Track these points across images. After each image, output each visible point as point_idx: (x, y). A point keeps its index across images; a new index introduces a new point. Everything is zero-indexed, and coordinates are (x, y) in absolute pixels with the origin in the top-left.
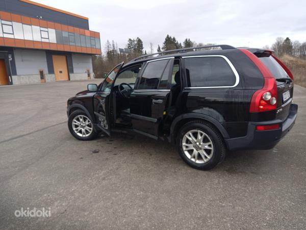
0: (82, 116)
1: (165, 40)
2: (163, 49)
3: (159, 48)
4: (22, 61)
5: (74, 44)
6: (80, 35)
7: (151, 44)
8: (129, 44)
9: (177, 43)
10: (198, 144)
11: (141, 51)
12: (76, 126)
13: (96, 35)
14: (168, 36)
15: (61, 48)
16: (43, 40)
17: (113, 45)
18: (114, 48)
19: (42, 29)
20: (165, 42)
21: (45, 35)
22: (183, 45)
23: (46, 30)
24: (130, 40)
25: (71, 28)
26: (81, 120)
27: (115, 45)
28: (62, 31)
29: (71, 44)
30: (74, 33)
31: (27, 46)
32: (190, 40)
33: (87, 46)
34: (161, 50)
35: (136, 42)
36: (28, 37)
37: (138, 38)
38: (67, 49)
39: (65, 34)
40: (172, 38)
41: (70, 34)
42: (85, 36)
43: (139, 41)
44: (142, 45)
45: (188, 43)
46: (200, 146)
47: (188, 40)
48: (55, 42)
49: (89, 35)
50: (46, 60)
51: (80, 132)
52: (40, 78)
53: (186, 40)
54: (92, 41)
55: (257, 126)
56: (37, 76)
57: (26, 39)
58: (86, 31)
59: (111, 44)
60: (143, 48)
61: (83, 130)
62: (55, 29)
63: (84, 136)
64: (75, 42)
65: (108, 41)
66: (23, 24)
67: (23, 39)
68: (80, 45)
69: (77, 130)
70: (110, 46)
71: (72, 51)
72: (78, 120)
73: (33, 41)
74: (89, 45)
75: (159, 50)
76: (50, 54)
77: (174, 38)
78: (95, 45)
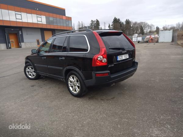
0: (30, 66)
1: (113, 20)
2: (112, 26)
3: (109, 25)
4: (27, 34)
5: (56, 24)
6: (60, 19)
7: (105, 23)
8: (91, 23)
9: (121, 22)
10: (74, 83)
11: (99, 28)
12: (28, 72)
13: (69, 19)
14: (115, 18)
15: (49, 27)
16: (39, 22)
17: (82, 24)
18: (82, 26)
19: (38, 16)
20: (113, 22)
21: (39, 19)
22: (124, 23)
23: (40, 16)
24: (92, 21)
25: (55, 15)
26: (30, 69)
27: (83, 24)
28: (49, 17)
29: (54, 24)
30: (56, 18)
31: (29, 26)
32: (129, 20)
33: (64, 25)
34: (111, 26)
35: (95, 22)
36: (30, 21)
37: (97, 19)
38: (52, 27)
39: (51, 19)
40: (118, 19)
41: (54, 18)
42: (63, 19)
43: (98, 21)
44: (99, 24)
45: (128, 22)
46: (75, 84)
47: (128, 20)
48: (46, 24)
49: (65, 19)
50: (40, 34)
51: (30, 75)
52: (37, 44)
53: (127, 20)
54: (67, 22)
55: (96, 74)
56: (35, 43)
57: (29, 22)
58: (64, 17)
59: (81, 23)
60: (99, 26)
61: (31, 74)
62: (45, 16)
63: (32, 77)
64: (57, 23)
65: (79, 22)
66: (27, 13)
67: (27, 22)
68: (60, 25)
69: (29, 74)
70: (80, 25)
71: (55, 28)
72: (29, 68)
73: (33, 23)
74: (65, 25)
75: (109, 27)
76: (43, 30)
77: (119, 19)
78: (69, 25)
